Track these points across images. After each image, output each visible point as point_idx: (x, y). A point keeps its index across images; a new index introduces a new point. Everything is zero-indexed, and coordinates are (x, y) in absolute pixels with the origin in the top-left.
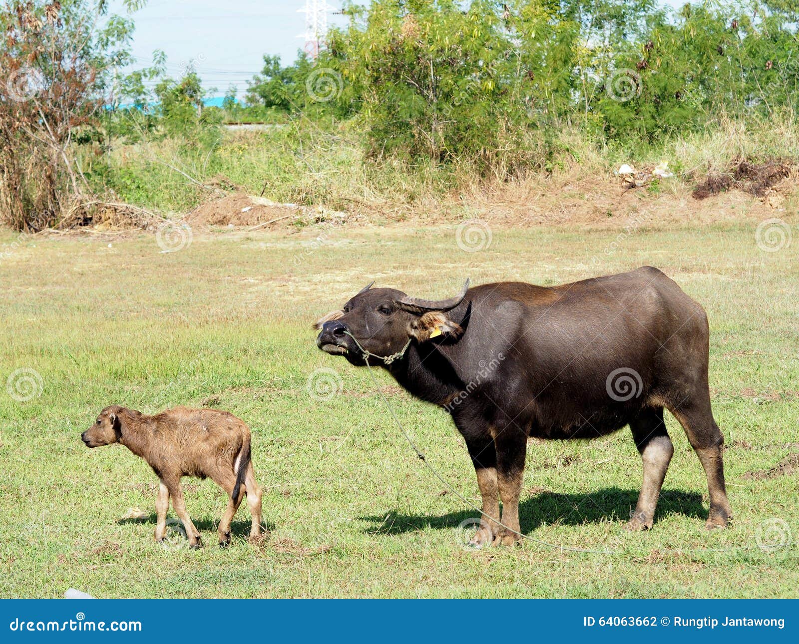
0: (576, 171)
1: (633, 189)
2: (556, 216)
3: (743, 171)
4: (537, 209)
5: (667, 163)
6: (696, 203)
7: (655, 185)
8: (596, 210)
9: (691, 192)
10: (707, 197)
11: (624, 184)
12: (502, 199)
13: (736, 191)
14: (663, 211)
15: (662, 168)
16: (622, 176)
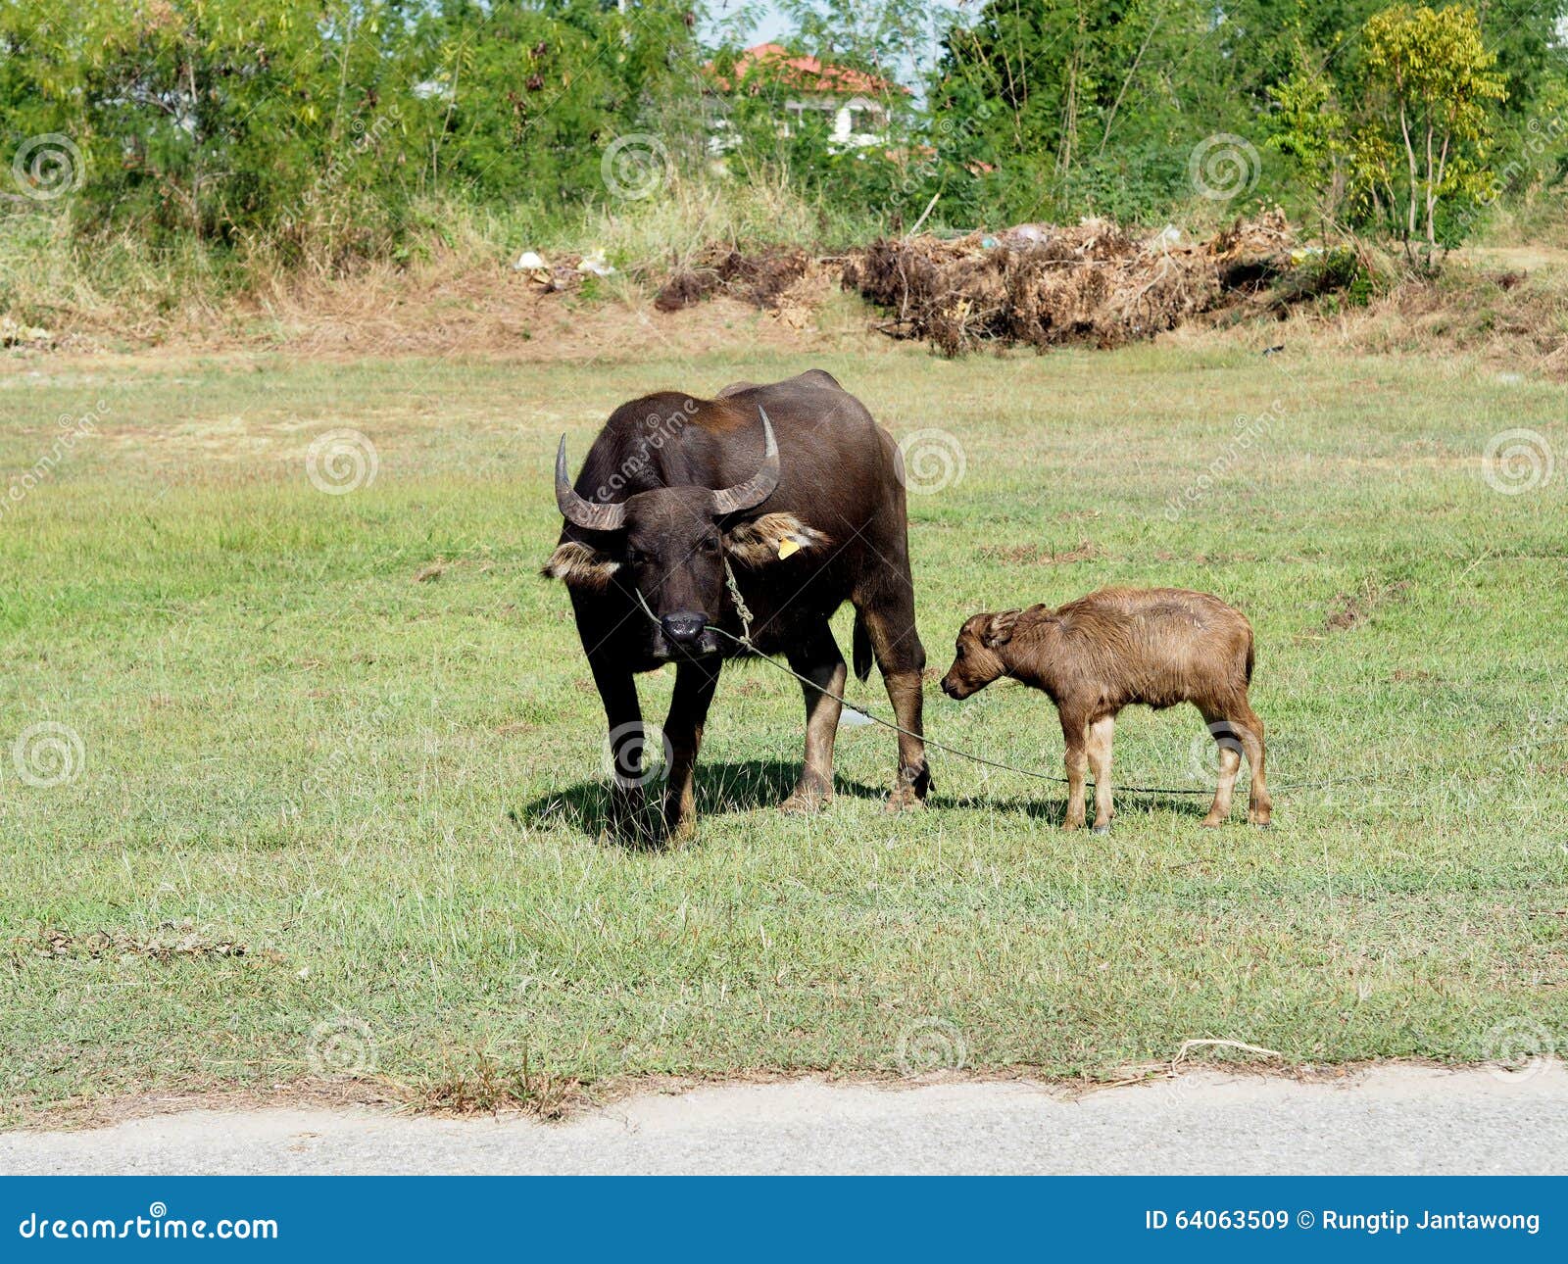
0: (449, 264)
1: (551, 295)
2: (434, 338)
3: (730, 267)
4: (399, 327)
5: (602, 251)
6: (665, 319)
7: (587, 288)
8: (503, 329)
9: (652, 300)
10: (681, 308)
11: (535, 285)
12: (327, 309)
13: (725, 300)
14: (613, 332)
15: (594, 261)
16: (527, 271)
